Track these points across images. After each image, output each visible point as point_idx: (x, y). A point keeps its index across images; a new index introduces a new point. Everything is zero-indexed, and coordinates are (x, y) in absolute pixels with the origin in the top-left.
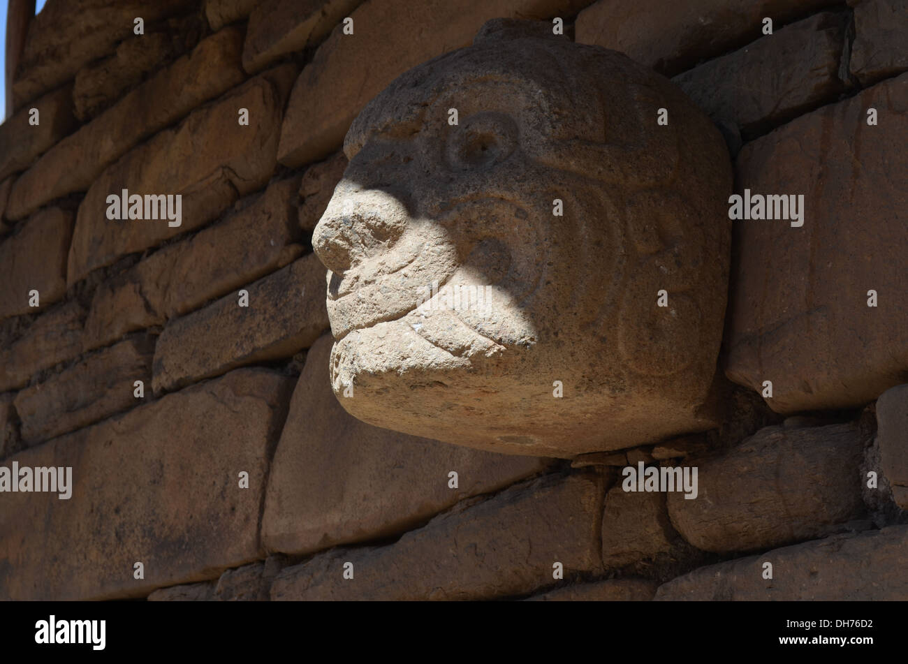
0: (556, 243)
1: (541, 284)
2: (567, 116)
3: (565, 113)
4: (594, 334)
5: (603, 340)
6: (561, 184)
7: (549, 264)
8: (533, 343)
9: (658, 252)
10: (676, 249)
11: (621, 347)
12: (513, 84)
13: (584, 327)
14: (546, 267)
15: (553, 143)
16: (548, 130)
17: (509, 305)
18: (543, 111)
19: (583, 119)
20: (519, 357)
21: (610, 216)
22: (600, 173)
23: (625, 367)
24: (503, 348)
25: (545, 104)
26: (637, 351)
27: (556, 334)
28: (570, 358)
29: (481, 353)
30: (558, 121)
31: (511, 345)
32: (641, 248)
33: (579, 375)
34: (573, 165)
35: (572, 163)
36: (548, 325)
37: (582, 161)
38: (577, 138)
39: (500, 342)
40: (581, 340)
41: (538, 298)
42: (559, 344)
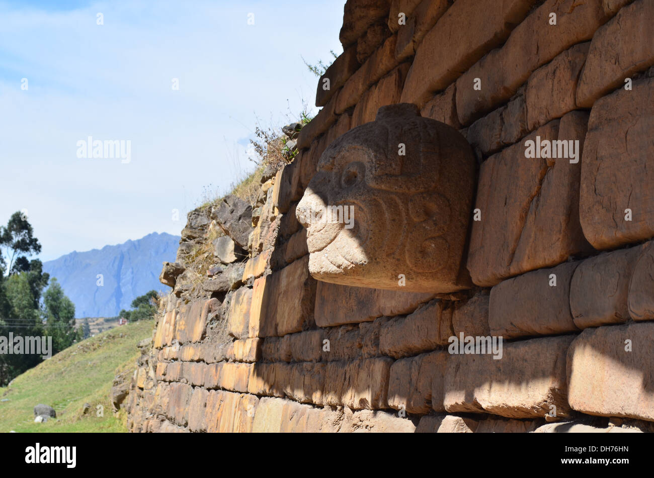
0: (374, 222)
1: (368, 239)
2: (383, 165)
3: (382, 163)
4: (394, 258)
5: (398, 260)
6: (377, 196)
7: (371, 231)
8: (365, 263)
9: (424, 221)
10: (434, 218)
11: (408, 262)
12: (364, 150)
13: (388, 256)
14: (370, 232)
15: (375, 178)
16: (374, 172)
17: (357, 248)
18: (373, 163)
19: (391, 165)
20: (361, 269)
21: (401, 207)
22: (396, 189)
23: (411, 270)
24: (354, 266)
25: (374, 160)
26: (416, 263)
27: (376, 259)
28: (384, 268)
29: (346, 268)
30: (378, 167)
31: (356, 264)
32: (416, 220)
33: (390, 274)
34: (383, 187)
35: (383, 186)
36: (372, 256)
37: (387, 185)
38: (387, 174)
39: (352, 263)
40: (388, 261)
41: (367, 245)
42: (378, 263)
